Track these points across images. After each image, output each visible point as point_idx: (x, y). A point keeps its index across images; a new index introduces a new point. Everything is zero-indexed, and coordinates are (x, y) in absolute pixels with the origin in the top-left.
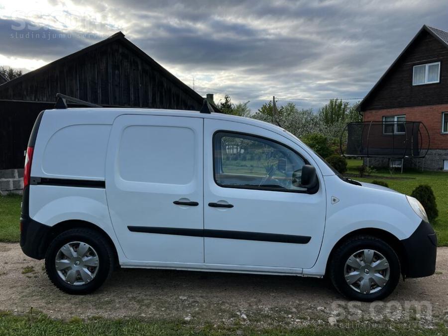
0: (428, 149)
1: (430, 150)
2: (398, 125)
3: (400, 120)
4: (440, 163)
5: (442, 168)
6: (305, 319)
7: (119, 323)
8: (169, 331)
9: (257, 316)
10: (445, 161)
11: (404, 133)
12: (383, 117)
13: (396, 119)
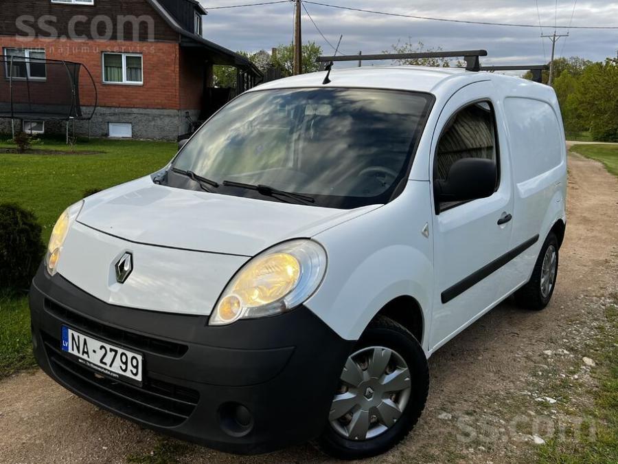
0: (96, 106)
1: (99, 108)
2: (32, 65)
3: (34, 56)
4: (104, 127)
5: (107, 135)
10: (110, 124)
11: (45, 78)
12: (3, 48)
13: (27, 55)
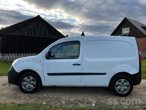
6: (84, 104)
7: (20, 105)
8: (36, 109)
9: (68, 103)
